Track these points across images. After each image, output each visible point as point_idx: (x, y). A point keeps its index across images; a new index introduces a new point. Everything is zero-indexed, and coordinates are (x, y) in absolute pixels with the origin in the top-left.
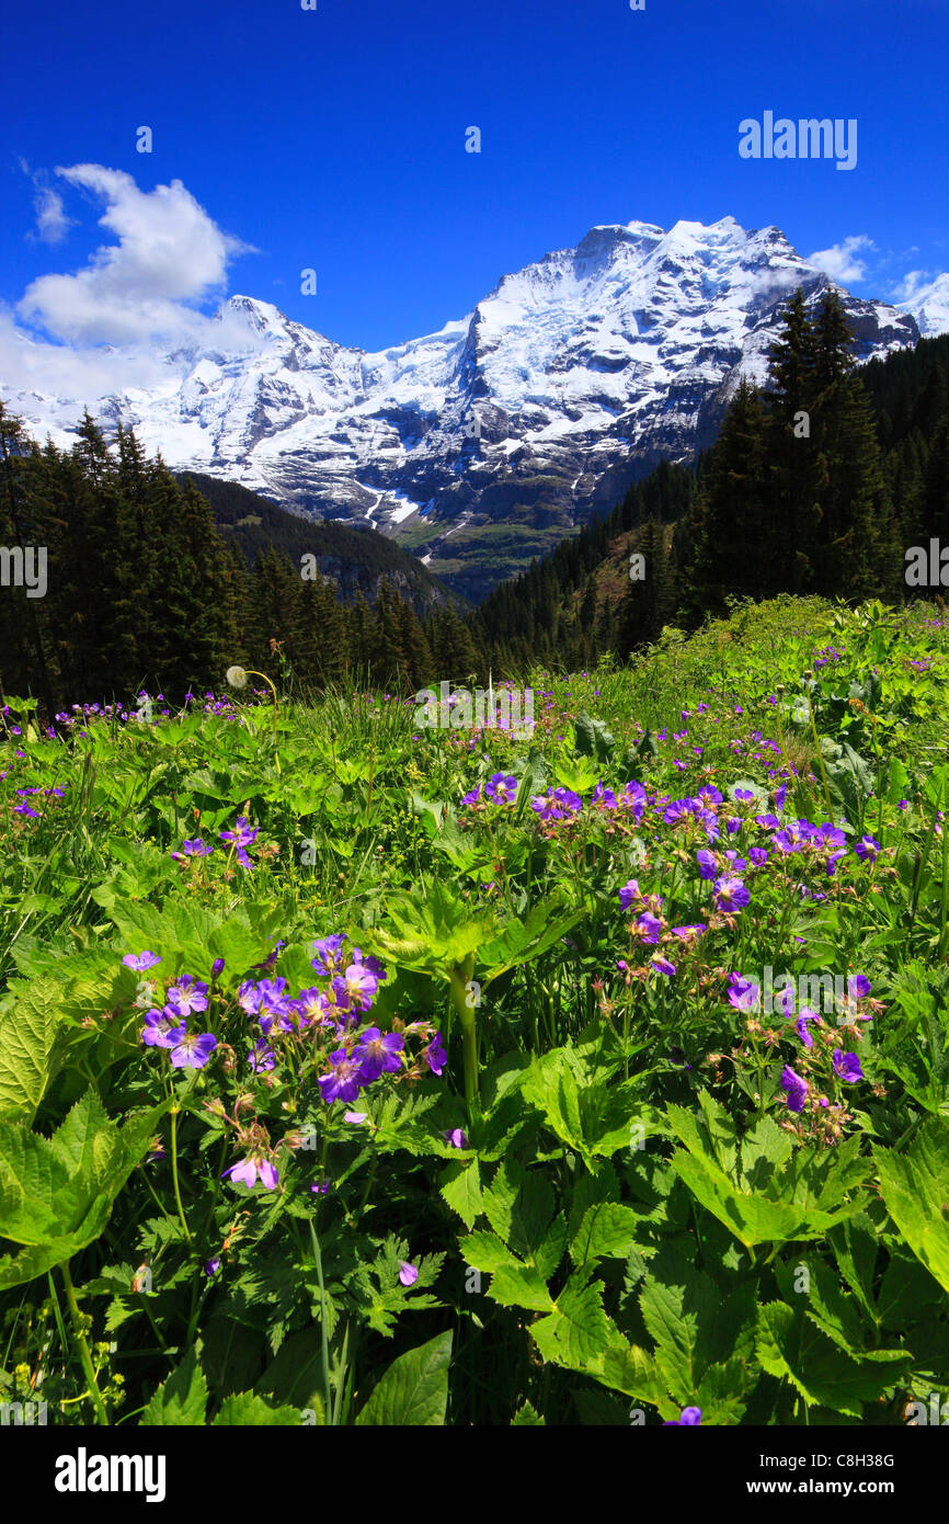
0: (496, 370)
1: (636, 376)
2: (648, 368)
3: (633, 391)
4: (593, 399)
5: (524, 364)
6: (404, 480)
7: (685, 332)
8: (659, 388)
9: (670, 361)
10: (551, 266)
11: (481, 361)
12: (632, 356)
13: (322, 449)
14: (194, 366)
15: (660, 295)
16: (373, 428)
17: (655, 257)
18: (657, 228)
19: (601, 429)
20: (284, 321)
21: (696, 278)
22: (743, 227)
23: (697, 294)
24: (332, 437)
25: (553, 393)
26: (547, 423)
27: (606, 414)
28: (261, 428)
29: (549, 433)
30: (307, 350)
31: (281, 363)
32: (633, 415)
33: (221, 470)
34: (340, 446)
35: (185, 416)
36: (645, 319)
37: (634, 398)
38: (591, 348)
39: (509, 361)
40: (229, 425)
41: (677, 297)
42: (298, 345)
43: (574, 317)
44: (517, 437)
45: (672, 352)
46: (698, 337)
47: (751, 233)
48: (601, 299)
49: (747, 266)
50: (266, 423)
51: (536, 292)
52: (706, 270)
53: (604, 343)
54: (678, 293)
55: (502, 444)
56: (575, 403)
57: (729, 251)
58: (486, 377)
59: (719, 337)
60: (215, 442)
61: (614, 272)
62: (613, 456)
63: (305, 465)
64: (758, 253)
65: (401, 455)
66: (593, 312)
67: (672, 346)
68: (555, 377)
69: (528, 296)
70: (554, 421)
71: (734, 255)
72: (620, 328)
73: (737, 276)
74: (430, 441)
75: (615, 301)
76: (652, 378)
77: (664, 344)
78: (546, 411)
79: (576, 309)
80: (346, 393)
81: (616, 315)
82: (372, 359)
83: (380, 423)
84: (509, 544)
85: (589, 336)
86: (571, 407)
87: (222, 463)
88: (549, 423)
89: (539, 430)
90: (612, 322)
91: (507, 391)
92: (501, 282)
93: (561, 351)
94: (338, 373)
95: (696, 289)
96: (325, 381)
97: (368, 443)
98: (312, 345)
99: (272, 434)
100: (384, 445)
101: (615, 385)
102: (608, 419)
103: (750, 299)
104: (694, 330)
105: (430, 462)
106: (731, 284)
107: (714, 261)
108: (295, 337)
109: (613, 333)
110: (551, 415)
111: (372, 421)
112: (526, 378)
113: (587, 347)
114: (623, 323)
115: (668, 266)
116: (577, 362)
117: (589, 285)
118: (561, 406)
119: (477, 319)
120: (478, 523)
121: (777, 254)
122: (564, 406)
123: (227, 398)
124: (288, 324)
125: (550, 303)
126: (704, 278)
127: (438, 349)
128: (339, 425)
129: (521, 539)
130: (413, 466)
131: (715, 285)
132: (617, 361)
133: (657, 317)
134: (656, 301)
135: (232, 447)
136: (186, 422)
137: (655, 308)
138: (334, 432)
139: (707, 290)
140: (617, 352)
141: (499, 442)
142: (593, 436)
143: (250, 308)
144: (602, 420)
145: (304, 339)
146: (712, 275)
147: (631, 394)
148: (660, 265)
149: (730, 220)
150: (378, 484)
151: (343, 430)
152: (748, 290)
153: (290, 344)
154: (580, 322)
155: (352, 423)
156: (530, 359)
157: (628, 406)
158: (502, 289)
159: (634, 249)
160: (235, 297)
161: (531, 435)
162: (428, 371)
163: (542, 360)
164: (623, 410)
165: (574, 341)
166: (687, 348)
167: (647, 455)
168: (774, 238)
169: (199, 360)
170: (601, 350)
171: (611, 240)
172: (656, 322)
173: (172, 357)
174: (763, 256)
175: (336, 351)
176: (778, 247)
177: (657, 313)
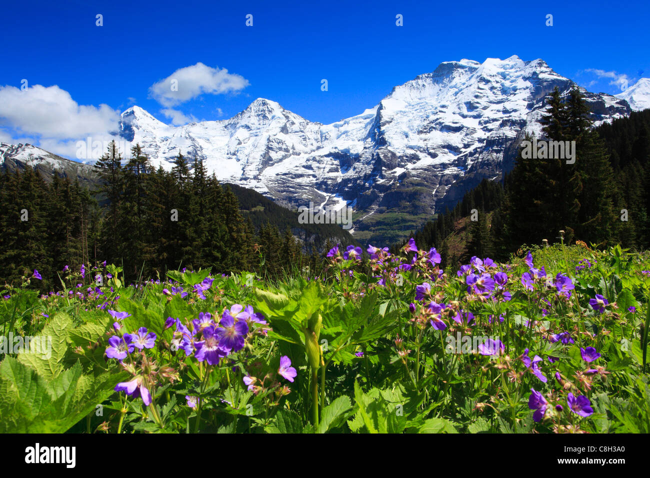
0: (391, 133)
1: (467, 135)
2: (474, 130)
3: (466, 142)
4: (444, 147)
5: (406, 130)
6: (339, 189)
7: (494, 112)
8: (480, 141)
9: (486, 127)
10: (420, 81)
11: (383, 128)
12: (464, 125)
13: (300, 172)
14: (236, 132)
15: (479, 94)
16: (325, 162)
17: (476, 76)
18: (476, 62)
19: (448, 162)
20: (282, 110)
21: (498, 85)
22: (523, 60)
23: (499, 93)
24: (304, 167)
25: (422, 144)
26: (418, 159)
27: (451, 154)
28: (267, 161)
29: (419, 164)
30: (293, 123)
31: (279, 130)
32: (466, 156)
33: (245, 182)
34: (307, 171)
35: (229, 156)
36: (471, 106)
37: (466, 146)
38: (442, 121)
39: (397, 128)
40: (251, 160)
41: (488, 95)
42: (288, 121)
43: (432, 106)
44: (403, 166)
46: (501, 115)
47: (527, 62)
48: (448, 98)
49: (525, 79)
50: (270, 159)
51: (412, 94)
52: (503, 81)
53: (448, 119)
54: (490, 93)
55: (394, 170)
56: (434, 149)
57: (516, 72)
58: (386, 136)
59: (513, 114)
60: (243, 169)
61: (453, 83)
62: (456, 177)
63: (289, 180)
64: (532, 72)
65: (340, 176)
66: (443, 103)
67: (487, 119)
68: (423, 136)
69: (408, 96)
70: (422, 158)
71: (518, 74)
72: (457, 111)
73: (521, 84)
74: (355, 168)
75: (455, 97)
76: (476, 136)
77: (481, 119)
78: (418, 153)
79: (434, 102)
80: (312, 144)
81: (455, 105)
82: (325, 128)
83: (328, 159)
84: (398, 223)
85: (441, 115)
86: (432, 151)
87: (246, 179)
88: (420, 159)
89: (414, 163)
90: (453, 108)
91: (397, 144)
92: (393, 90)
93: (426, 123)
94: (308, 134)
95: (498, 90)
96: (301, 139)
97: (322, 170)
98: (295, 121)
99: (273, 165)
100: (331, 171)
101: (456, 139)
102: (451, 157)
103: (529, 95)
104: (499, 111)
105: (355, 180)
106: (518, 88)
107: (508, 77)
108: (287, 117)
109: (454, 113)
110: (421, 155)
111: (325, 158)
112: (407, 137)
113: (440, 120)
114: (459, 108)
115: (482, 80)
116: (434, 128)
117: (440, 90)
118: (426, 151)
119: (381, 108)
120: (381, 212)
121: (542, 72)
122: (428, 151)
123: (251, 147)
124: (284, 111)
125: (420, 99)
126: (503, 85)
127: (360, 122)
128: (308, 160)
129: (404, 221)
130: (345, 181)
131: (509, 88)
132: (456, 127)
133: (478, 105)
134: (477, 97)
135: (251, 172)
136: (229, 158)
137: (476, 100)
138: (305, 164)
139: (504, 91)
140: (456, 123)
141: (392, 169)
142: (444, 166)
143: (264, 104)
145: (291, 118)
146: (507, 84)
147: (464, 144)
148: (478, 79)
149: (515, 57)
150: (327, 191)
151: (309, 163)
152: (528, 90)
153: (284, 120)
154: (436, 108)
155: (314, 159)
156: (409, 127)
157: (463, 150)
158: (394, 93)
159: (464, 72)
160: (258, 99)
161: (410, 166)
162: (355, 133)
163: (415, 127)
164: (461, 152)
165: (433, 117)
166: (495, 120)
167: (475, 176)
168: (540, 65)
169: (239, 128)
170: (448, 122)
171: (451, 68)
172: (477, 108)
173: (226, 127)
174: (535, 73)
175: (307, 124)
176: (543, 69)
177: (478, 103)
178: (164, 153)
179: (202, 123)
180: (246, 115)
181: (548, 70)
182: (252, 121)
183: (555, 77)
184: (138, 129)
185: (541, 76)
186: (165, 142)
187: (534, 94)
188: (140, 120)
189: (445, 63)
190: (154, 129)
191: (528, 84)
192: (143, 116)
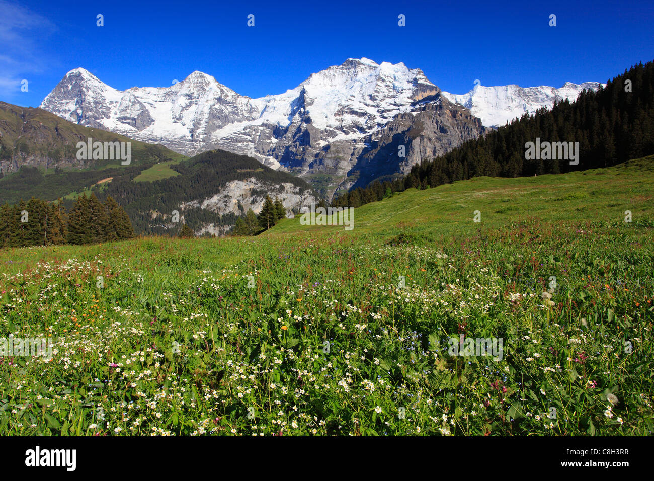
0: (313, 112)
1: (369, 119)
2: (375, 117)
4: (353, 127)
5: (325, 110)
6: (272, 152)
7: (387, 104)
8: (379, 125)
9: (383, 115)
10: (331, 72)
11: (308, 109)
12: (368, 112)
13: (239, 138)
14: (177, 99)
15: (377, 89)
16: (260, 131)
17: (375, 74)
18: (375, 62)
19: (358, 139)
20: (217, 83)
21: (391, 84)
22: (408, 68)
23: (391, 90)
25: (337, 124)
27: (358, 133)
29: (336, 139)
30: (227, 96)
31: (216, 101)
32: (371, 136)
33: (195, 144)
34: (246, 137)
35: (175, 120)
38: (352, 107)
39: (318, 110)
40: (197, 126)
43: (343, 94)
44: (325, 140)
45: (383, 111)
46: (393, 107)
49: (408, 81)
50: (213, 125)
51: (325, 81)
52: (394, 82)
53: (357, 106)
54: (385, 89)
55: (319, 142)
56: (346, 128)
57: (403, 75)
58: (311, 115)
59: (401, 107)
60: (190, 132)
61: (358, 78)
62: (365, 151)
63: (232, 144)
64: (413, 78)
65: (273, 143)
66: (352, 93)
67: (383, 109)
68: (338, 117)
69: (322, 83)
70: (339, 135)
71: (404, 77)
72: (363, 100)
73: (406, 85)
74: (285, 138)
75: (360, 89)
76: (376, 121)
77: (380, 108)
78: (335, 130)
79: (345, 91)
80: (242, 114)
81: (361, 95)
82: (254, 101)
83: (262, 128)
85: (350, 102)
86: (345, 129)
87: (196, 141)
88: (337, 135)
89: (333, 138)
90: (358, 97)
91: (319, 122)
92: (311, 76)
93: (339, 108)
94: (239, 106)
95: (391, 88)
96: (235, 109)
97: (258, 137)
98: (228, 93)
101: (362, 121)
102: (360, 135)
103: (411, 94)
104: (391, 104)
105: (287, 148)
106: (404, 88)
107: (397, 79)
108: (222, 91)
109: (360, 102)
111: (259, 128)
112: (326, 117)
113: (350, 106)
114: (364, 98)
115: (379, 78)
116: (346, 112)
118: (341, 128)
119: (303, 92)
120: (312, 172)
121: (420, 79)
123: (194, 114)
124: (219, 85)
126: (394, 85)
128: (245, 128)
130: (279, 146)
131: (398, 88)
132: (362, 113)
133: (376, 98)
134: (376, 91)
135: (199, 135)
136: (175, 122)
137: (376, 94)
138: (242, 132)
139: (394, 88)
140: (362, 109)
142: (355, 141)
143: (202, 77)
144: (358, 135)
145: (225, 91)
146: (397, 84)
147: (368, 126)
148: (377, 78)
149: (402, 64)
150: (263, 153)
151: (247, 131)
152: (410, 91)
153: (219, 93)
154: (347, 97)
155: (250, 127)
156: (327, 109)
157: (367, 131)
158: (311, 79)
159: (365, 69)
160: (196, 72)
161: (331, 140)
163: (332, 110)
164: (366, 133)
165: (344, 103)
166: (388, 111)
168: (419, 73)
169: (180, 96)
170: (356, 108)
171: (354, 65)
172: (376, 100)
173: (166, 93)
174: (415, 79)
175: (238, 97)
176: (421, 77)
177: (377, 96)
178: (116, 114)
179: (143, 88)
180: (186, 85)
181: (424, 77)
182: (192, 91)
183: (428, 83)
184: (88, 90)
185: (420, 82)
186: (114, 104)
187: (415, 93)
188: (88, 82)
189: (351, 59)
190: (102, 91)
191: (411, 86)
192: (90, 78)
